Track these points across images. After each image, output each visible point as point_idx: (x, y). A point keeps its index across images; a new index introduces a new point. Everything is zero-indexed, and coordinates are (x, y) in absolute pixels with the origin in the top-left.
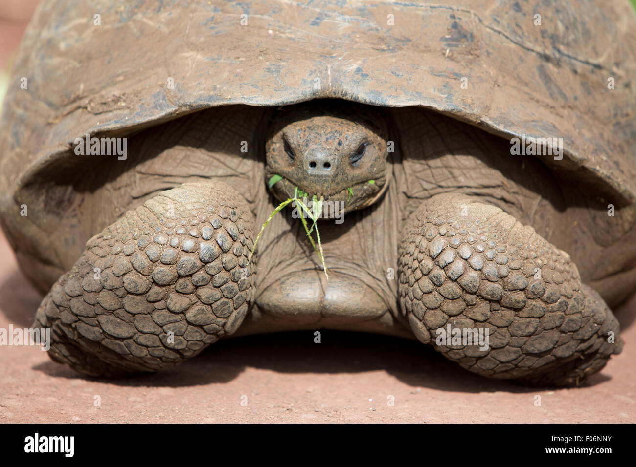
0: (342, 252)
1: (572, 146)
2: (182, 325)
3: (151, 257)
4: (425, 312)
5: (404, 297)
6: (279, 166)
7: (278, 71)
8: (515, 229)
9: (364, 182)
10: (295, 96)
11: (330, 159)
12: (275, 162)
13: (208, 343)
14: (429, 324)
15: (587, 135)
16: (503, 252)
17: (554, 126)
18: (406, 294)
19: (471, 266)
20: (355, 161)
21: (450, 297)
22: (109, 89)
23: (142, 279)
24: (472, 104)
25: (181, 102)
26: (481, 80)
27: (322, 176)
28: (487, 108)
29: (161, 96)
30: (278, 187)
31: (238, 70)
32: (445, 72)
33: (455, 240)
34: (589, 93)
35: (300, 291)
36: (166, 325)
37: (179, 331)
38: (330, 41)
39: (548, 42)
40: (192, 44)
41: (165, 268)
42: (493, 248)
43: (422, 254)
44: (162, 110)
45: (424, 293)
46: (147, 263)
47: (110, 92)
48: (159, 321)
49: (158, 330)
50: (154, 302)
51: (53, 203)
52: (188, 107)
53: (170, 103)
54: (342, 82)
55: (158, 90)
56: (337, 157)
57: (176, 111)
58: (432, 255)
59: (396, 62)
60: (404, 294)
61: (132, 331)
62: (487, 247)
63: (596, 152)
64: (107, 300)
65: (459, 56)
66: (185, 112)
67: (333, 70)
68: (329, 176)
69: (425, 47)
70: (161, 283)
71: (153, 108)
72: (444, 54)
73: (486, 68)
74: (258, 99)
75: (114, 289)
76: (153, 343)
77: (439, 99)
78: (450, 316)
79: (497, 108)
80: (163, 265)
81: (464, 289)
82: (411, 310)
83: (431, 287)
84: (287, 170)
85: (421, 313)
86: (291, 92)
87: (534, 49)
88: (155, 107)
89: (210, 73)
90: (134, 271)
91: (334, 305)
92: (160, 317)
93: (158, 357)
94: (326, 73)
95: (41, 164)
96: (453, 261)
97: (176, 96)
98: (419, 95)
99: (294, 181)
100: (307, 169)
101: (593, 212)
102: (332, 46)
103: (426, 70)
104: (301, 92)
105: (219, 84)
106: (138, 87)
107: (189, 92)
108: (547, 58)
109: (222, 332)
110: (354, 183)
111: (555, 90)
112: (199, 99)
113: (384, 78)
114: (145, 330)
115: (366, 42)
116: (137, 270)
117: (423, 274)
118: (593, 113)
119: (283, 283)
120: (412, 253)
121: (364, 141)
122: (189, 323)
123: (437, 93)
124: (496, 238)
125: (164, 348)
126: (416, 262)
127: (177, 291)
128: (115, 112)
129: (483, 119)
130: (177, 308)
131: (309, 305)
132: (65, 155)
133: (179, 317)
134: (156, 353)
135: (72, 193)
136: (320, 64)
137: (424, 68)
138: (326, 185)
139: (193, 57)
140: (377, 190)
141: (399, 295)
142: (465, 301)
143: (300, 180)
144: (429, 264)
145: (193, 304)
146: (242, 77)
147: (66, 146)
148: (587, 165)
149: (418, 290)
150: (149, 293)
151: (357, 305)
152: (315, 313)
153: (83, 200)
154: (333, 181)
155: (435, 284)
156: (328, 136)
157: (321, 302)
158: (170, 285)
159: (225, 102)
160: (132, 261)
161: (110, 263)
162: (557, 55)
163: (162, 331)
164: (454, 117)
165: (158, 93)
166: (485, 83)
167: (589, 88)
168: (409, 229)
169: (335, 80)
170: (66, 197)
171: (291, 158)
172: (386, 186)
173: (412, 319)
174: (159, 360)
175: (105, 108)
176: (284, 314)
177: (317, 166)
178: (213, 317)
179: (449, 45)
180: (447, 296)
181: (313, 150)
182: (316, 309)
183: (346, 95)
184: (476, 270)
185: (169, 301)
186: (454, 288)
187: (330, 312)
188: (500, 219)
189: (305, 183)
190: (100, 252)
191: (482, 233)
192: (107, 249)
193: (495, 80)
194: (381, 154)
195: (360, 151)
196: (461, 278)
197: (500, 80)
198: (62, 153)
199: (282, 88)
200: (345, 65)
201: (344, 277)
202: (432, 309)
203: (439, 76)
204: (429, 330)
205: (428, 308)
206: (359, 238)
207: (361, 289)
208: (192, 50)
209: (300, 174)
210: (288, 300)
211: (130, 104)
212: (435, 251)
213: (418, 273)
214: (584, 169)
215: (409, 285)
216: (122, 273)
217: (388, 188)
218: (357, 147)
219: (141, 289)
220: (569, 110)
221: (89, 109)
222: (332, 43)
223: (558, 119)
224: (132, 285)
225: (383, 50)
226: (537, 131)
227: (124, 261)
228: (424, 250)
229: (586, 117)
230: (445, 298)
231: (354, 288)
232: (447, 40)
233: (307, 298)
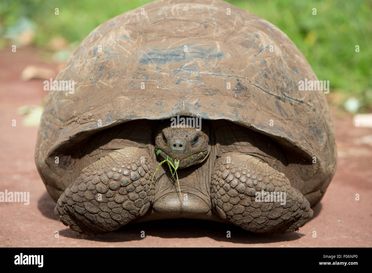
0: (189, 183)
1: (290, 137)
2: (120, 209)
3: (109, 177)
4: (223, 204)
5: (213, 199)
6: (160, 146)
7: (161, 104)
8: (259, 164)
9: (198, 153)
10: (169, 115)
11: (182, 143)
12: (159, 144)
13: (131, 219)
14: (225, 210)
15: (297, 132)
16: (254, 174)
17: (283, 128)
18: (214, 197)
19: (241, 181)
20: (194, 144)
21: (233, 196)
22: (87, 113)
23: (104, 186)
24: (247, 118)
25: (119, 118)
26: (251, 108)
27: (179, 151)
28: (253, 120)
29: (110, 116)
30: (160, 155)
31: (144, 104)
32: (235, 104)
33: (233, 170)
34: (298, 114)
35: (171, 201)
36: (113, 208)
37: (119, 212)
38: (184, 91)
39: (279, 91)
40: (123, 93)
41: (114, 182)
42: (250, 172)
43: (219, 178)
44: (110, 122)
45: (222, 195)
46: (107, 179)
47: (88, 114)
48: (110, 206)
49: (109, 211)
50: (109, 197)
51: (62, 163)
52: (121, 120)
53: (113, 119)
54: (189, 109)
55: (108, 113)
56: (185, 142)
57: (116, 122)
58: (223, 177)
59: (213, 100)
60: (213, 197)
61: (98, 210)
62: (247, 172)
63: (301, 139)
64: (88, 195)
65: (241, 97)
66: (120, 123)
67: (185, 104)
68: (182, 151)
69: (226, 93)
70: (112, 189)
71: (106, 121)
72: (234, 96)
73: (252, 102)
74: (152, 116)
75: (92, 190)
76: (107, 216)
77: (232, 116)
78: (234, 205)
79: (258, 120)
80: (114, 181)
81: (238, 192)
82: (217, 204)
83: (224, 192)
84: (164, 147)
85: (221, 205)
86: (166, 113)
87: (274, 94)
88: (107, 121)
89: (131, 105)
90: (101, 183)
91: (186, 208)
92: (111, 204)
93: (109, 224)
94: (182, 105)
95: (57, 146)
96: (233, 180)
97: (116, 116)
98: (223, 114)
99: (167, 153)
100: (172, 147)
101: (300, 165)
102: (185, 93)
103: (226, 104)
104: (171, 113)
105: (135, 110)
106: (100, 112)
107: (122, 114)
108: (279, 98)
109: (138, 214)
110: (193, 153)
111: (283, 112)
112: (126, 117)
113: (208, 107)
114: (104, 210)
115: (199, 91)
116: (102, 182)
117: (221, 187)
118: (300, 122)
119: (164, 198)
120: (215, 178)
121: (198, 135)
122: (124, 209)
123: (231, 113)
124: (251, 168)
125: (111, 220)
126: (217, 182)
127: (119, 193)
128: (89, 123)
129: (251, 125)
130: (119, 201)
131: (175, 208)
132: (67, 142)
133: (119, 205)
134: (108, 221)
135: (70, 159)
136: (180, 101)
137: (225, 102)
138: (180, 155)
139: (124, 99)
140: (204, 156)
141: (211, 199)
142: (239, 197)
143: (169, 152)
144: (223, 182)
145: (126, 200)
146: (145, 107)
147: (68, 138)
148: (297, 145)
149: (219, 194)
150: (107, 193)
151: (197, 207)
152: (178, 211)
153: (75, 162)
154: (183, 153)
155: (226, 191)
156: (181, 133)
157: (181, 206)
158: (116, 190)
159: (138, 118)
160: (101, 178)
161: (91, 178)
162: (284, 97)
163: (111, 211)
164: (239, 124)
165: (108, 114)
166: (252, 109)
167: (297, 111)
168: (215, 169)
169: (186, 108)
170: (68, 161)
171: (166, 142)
172: (208, 154)
173: (218, 209)
174: (109, 225)
175: (85, 121)
176: (164, 212)
177: (176, 146)
178: (134, 207)
179: (236, 93)
180: (231, 196)
181: (175, 139)
182: (178, 210)
183: (191, 115)
184: (243, 183)
185: (115, 198)
186: (234, 191)
187: (185, 211)
188: (252, 160)
189: (171, 154)
190: (88, 174)
191: (245, 167)
192: (91, 173)
193: (256, 107)
194: (205, 141)
195: (196, 139)
196: (237, 187)
197: (259, 108)
198: (66, 141)
199: (163, 112)
200: (191, 101)
201: (191, 195)
202: (226, 202)
203: (232, 106)
204: (225, 212)
205: (224, 202)
206: (197, 176)
207: (198, 200)
208: (123, 95)
209: (169, 150)
210: (167, 206)
211: (96, 119)
212: (225, 175)
213: (218, 187)
214: (296, 146)
215: (215, 193)
216: (96, 183)
217: (209, 156)
218: (194, 138)
219: (104, 191)
220: (289, 121)
221: (78, 122)
222: (185, 92)
223: (285, 125)
224: (100, 189)
225: (207, 95)
226: (275, 130)
227: (97, 178)
228: (220, 176)
229: (297, 124)
230: (231, 197)
231: (195, 200)
232: (235, 90)
233: (175, 204)
